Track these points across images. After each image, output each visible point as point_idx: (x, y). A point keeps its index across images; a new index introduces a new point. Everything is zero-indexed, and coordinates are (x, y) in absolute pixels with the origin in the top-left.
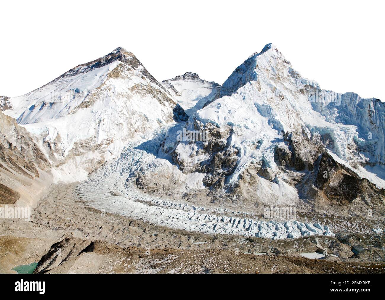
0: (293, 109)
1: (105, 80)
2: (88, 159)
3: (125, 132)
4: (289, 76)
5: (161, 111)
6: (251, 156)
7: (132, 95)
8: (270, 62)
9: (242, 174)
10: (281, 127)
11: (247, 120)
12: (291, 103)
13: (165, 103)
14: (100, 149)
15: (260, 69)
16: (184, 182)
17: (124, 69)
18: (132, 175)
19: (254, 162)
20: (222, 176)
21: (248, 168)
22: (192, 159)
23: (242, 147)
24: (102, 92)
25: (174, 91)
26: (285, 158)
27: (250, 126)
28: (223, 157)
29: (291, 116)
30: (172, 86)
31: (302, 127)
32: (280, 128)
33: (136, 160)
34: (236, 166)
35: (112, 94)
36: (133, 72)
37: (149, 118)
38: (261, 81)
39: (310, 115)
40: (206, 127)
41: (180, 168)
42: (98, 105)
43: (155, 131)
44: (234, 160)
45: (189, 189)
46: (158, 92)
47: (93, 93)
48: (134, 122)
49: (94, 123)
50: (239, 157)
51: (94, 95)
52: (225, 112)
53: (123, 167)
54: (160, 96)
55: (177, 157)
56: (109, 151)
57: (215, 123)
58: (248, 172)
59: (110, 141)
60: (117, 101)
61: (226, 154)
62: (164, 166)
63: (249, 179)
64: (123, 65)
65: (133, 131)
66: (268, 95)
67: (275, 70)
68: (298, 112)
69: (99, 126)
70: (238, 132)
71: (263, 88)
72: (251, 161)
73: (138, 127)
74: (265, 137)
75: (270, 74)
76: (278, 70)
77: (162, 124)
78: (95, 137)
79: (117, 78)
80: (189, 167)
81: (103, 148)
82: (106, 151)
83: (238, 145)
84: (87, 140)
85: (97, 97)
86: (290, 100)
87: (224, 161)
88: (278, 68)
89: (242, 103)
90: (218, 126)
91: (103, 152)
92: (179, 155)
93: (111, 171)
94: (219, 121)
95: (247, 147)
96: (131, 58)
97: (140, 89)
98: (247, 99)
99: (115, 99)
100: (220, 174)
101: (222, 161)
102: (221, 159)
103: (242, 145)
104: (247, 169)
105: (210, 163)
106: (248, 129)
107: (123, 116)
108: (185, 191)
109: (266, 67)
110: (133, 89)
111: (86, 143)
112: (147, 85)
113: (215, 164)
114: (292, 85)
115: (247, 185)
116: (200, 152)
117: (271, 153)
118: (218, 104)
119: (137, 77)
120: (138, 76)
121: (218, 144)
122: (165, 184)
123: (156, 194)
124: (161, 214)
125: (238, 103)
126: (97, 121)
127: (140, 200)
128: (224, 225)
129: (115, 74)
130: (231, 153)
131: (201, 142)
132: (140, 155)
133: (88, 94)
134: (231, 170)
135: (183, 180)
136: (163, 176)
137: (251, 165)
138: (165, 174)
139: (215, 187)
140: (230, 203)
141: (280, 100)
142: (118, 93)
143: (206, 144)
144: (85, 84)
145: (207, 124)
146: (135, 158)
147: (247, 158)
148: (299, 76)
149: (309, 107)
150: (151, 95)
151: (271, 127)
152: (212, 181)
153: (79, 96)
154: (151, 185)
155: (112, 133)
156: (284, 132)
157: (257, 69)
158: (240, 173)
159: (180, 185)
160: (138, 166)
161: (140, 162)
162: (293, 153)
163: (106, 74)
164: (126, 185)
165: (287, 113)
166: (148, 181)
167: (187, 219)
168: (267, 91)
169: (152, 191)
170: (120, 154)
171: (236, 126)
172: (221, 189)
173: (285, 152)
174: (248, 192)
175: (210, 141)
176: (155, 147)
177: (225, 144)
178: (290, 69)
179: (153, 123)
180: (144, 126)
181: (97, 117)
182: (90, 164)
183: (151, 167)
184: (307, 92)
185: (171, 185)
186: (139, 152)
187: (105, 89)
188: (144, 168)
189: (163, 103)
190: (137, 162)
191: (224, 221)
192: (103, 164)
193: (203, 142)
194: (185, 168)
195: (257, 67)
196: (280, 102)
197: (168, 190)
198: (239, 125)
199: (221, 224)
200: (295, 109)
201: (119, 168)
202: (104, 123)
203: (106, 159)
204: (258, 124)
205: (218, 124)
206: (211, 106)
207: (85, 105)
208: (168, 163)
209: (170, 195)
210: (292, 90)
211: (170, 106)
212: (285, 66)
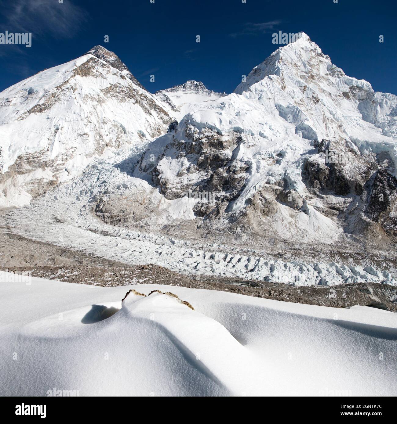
0: (332, 117)
1: (69, 78)
2: (34, 178)
3: (91, 144)
4: (327, 74)
5: (144, 121)
6: (268, 173)
7: (106, 98)
8: (300, 55)
9: (252, 198)
10: (313, 135)
11: (263, 125)
12: (330, 110)
13: (153, 112)
14: (53, 166)
15: (286, 63)
16: (165, 210)
17: (97, 65)
18: (94, 199)
19: (271, 182)
20: (223, 201)
21: (261, 189)
22: (180, 179)
23: (253, 161)
24: (64, 92)
25: (170, 104)
26: (318, 176)
27: (267, 133)
28: (225, 175)
29: (330, 126)
30: (167, 98)
31: (347, 142)
32: (313, 137)
33: (102, 179)
34: (244, 186)
35: (77, 96)
36: (109, 69)
37: (127, 130)
38: (286, 77)
39: (358, 127)
40: (202, 133)
41: (162, 191)
42: (56, 109)
43: (135, 147)
44: (241, 179)
45: (171, 220)
46: (143, 98)
47: (51, 93)
48: (106, 134)
49: (48, 132)
50: (248, 175)
51: (53, 96)
52: (231, 114)
53: (81, 189)
54: (145, 103)
55: (158, 175)
56: (66, 170)
57: (215, 128)
58: (262, 196)
59: (67, 157)
60: (82, 104)
61: (230, 171)
62: (139, 187)
63: (262, 206)
64: (96, 60)
65: (103, 145)
66: (296, 96)
67: (307, 65)
68: (340, 123)
69: (55, 136)
70: (250, 141)
71: (289, 87)
72: (266, 181)
73: (110, 140)
74: (289, 148)
75: (299, 71)
76: (312, 66)
77: (145, 138)
78: (48, 151)
79: (86, 76)
80: (174, 190)
81: (58, 165)
82: (61, 169)
83: (248, 158)
84: (36, 154)
85: (56, 99)
86: (328, 106)
87: (226, 181)
88: (312, 63)
89: (257, 104)
90: (219, 133)
91: (57, 171)
92: (162, 173)
93: (65, 195)
94: (222, 125)
95: (262, 161)
96: (113, 60)
97: (118, 91)
98: (265, 99)
99: (80, 102)
100: (219, 198)
101: (223, 180)
102: (222, 177)
103: (254, 158)
104: (260, 191)
105: (206, 184)
106: (264, 137)
107: (89, 124)
108: (166, 222)
109: (294, 61)
110: (107, 91)
111: (35, 158)
112: (128, 86)
113: (212, 184)
114: (331, 86)
115: (259, 214)
116: (192, 169)
117: (298, 170)
118: (221, 104)
119: (115, 76)
120: (115, 74)
121: (219, 157)
122: (137, 211)
123: (121, 225)
124: (117, 245)
125: (252, 103)
126: (53, 129)
127: (94, 229)
128: (213, 262)
129: (85, 71)
130: (238, 169)
131: (194, 155)
132: (109, 173)
133: (44, 95)
134: (236, 192)
135: (165, 208)
136: (136, 201)
137: (266, 185)
138: (139, 199)
139: (211, 216)
140: (231, 239)
141: (313, 103)
142: (86, 95)
143: (202, 157)
144: (42, 82)
145: (203, 130)
146: (101, 177)
147: (261, 176)
148: (341, 75)
149: (356, 117)
150: (133, 100)
151: (300, 136)
152: (207, 208)
153: (32, 98)
154: (116, 212)
155: (72, 145)
156: (318, 142)
157: (281, 63)
158: (249, 196)
159: (159, 214)
160: (103, 188)
161: (106, 182)
162: (332, 169)
163: (71, 70)
164: (81, 211)
165: (324, 121)
166: (112, 207)
167: (155, 253)
168: (294, 91)
169: (117, 221)
170: (82, 173)
171: (246, 132)
172: (219, 219)
173: (320, 167)
174: (260, 223)
175: (207, 153)
176: (130, 164)
177: (230, 157)
178: (329, 65)
179: (132, 136)
180: (120, 140)
181: (53, 124)
182: (36, 185)
183: (120, 189)
184: (353, 96)
185: (145, 213)
186: (108, 170)
187: (68, 88)
188: (109, 190)
189: (148, 111)
190: (103, 183)
191: (215, 258)
192: (55, 185)
193: (197, 155)
194: (169, 191)
195: (280, 61)
196: (313, 106)
197: (140, 220)
198: (250, 131)
199: (208, 261)
200: (336, 117)
201: (77, 190)
202: (63, 132)
203: (60, 180)
204: (280, 132)
205: (220, 130)
206: (212, 107)
207: (39, 109)
208: (145, 184)
209: (142, 227)
210: (332, 93)
211: (159, 117)
212: (321, 61)
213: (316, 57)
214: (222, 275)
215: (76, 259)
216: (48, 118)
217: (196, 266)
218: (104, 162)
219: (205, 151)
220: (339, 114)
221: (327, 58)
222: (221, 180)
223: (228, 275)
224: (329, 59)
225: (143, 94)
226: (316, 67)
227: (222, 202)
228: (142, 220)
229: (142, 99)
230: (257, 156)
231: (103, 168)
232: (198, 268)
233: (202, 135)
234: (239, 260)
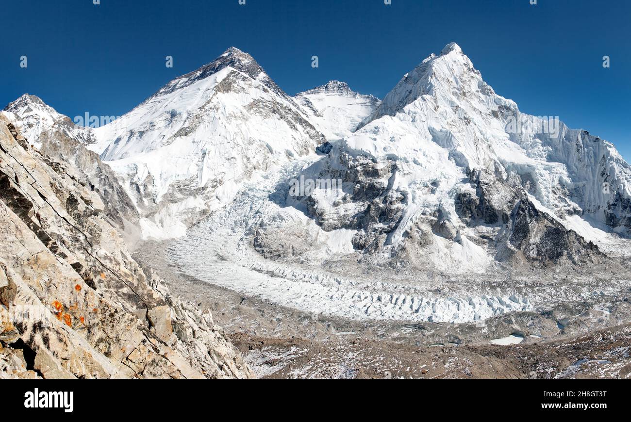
0: (482, 138)
1: (211, 97)
2: (187, 208)
3: (240, 169)
4: (477, 91)
5: (291, 138)
6: (424, 204)
7: (249, 115)
8: (452, 70)
9: (409, 231)
10: (465, 163)
11: (417, 151)
12: (481, 129)
13: (298, 126)
14: (203, 194)
15: (438, 78)
16: (324, 243)
17: (238, 79)
18: (250, 232)
19: (427, 213)
20: (381, 232)
21: (417, 221)
22: (336, 209)
23: (409, 191)
24: (207, 112)
25: (312, 109)
26: (470, 206)
27: (422, 160)
28: (382, 205)
29: (480, 147)
30: (308, 102)
31: (495, 163)
32: (465, 164)
33: (255, 209)
34: (401, 218)
35: (221, 116)
36: (250, 82)
37: (274, 150)
38: (438, 95)
39: (506, 147)
40: (357, 160)
41: (319, 222)
42: (201, 133)
43: (283, 168)
44: (398, 210)
45: (331, 254)
46: (287, 111)
47: (195, 115)
48: (253, 155)
49: (196, 157)
50: (405, 206)
51: (197, 118)
52: (385, 140)
53: (235, 220)
54: (289, 117)
55: (313, 205)
56: (217, 197)
57: (370, 155)
58: (418, 228)
59: (217, 183)
60: (227, 125)
61: (387, 201)
62: (295, 219)
63: (419, 238)
64: (236, 73)
65: (251, 168)
66: (448, 117)
67: (459, 82)
68: (489, 143)
69: (203, 161)
70: (405, 169)
71: (442, 106)
72: (421, 212)
73: (258, 162)
74: (443, 176)
75: (451, 86)
76: (464, 82)
77: (292, 158)
78: (198, 177)
79: (228, 92)
80: (331, 221)
81: (208, 192)
82: (212, 197)
83: (403, 188)
84: (187, 181)
85: (201, 120)
86: (479, 125)
87: (383, 212)
88: (464, 78)
89: (411, 127)
90: (374, 161)
91: (208, 198)
92: (318, 203)
93: (220, 225)
94: (377, 152)
95: (417, 191)
96: (248, 63)
97: (262, 106)
98: (418, 121)
99: (225, 123)
100: (377, 230)
101: (380, 211)
102: (379, 208)
103: (410, 188)
104: (417, 223)
105: (363, 215)
106: (418, 164)
107: (236, 146)
108: (326, 257)
109: (447, 76)
110: (250, 107)
111: (186, 185)
112: (271, 100)
113: (370, 216)
114: (481, 104)
115: (416, 247)
116: (348, 199)
117: (452, 200)
118: (376, 128)
119: (257, 89)
120: (257, 87)
121: (375, 186)
122: (296, 246)
123: (281, 261)
124: (288, 289)
125: (405, 126)
126: (201, 154)
127: (258, 268)
128: (382, 305)
129: (226, 86)
130: (394, 199)
131: (350, 184)
132: (261, 201)
133: (188, 118)
134: (393, 224)
135: (323, 240)
136: (293, 234)
137: (422, 216)
138: (296, 231)
139: (370, 250)
140: (392, 274)
141: (464, 124)
142: (230, 114)
143: (358, 186)
144: (184, 103)
145: (358, 157)
146: (253, 206)
147: (417, 207)
148: (491, 93)
149: (504, 137)
150: (277, 116)
151: (453, 163)
152: (366, 241)
153: (176, 121)
154: (275, 246)
155: (220, 171)
156: (469, 170)
157: (434, 78)
158: (407, 228)
159: (318, 248)
160: (258, 219)
161: (260, 212)
162: (482, 199)
163: (212, 87)
164: (239, 245)
165: (475, 143)
166: (271, 241)
167: (327, 298)
168: (447, 111)
169: (276, 256)
170: (232, 200)
171: (401, 159)
172: (378, 253)
173: (471, 197)
174: (418, 256)
175: (362, 182)
176: (283, 191)
177: (386, 186)
178: (479, 82)
179: (279, 156)
180: (267, 161)
181: (200, 149)
182: (190, 215)
183: (276, 221)
184: (501, 115)
185: (304, 247)
186: (259, 198)
187: (211, 108)
188: (265, 222)
189: (294, 126)
190: (256, 213)
191: (382, 300)
192: (208, 215)
193: (352, 183)
194: (326, 222)
195: (433, 76)
196: (464, 128)
197: (300, 254)
198: (405, 159)
199: (377, 304)
200: (486, 137)
201: (231, 221)
202: (210, 156)
203: (212, 208)
204: (434, 158)
205: (375, 157)
206: (365, 131)
207: (184, 132)
208: (301, 215)
209: (302, 262)
210: (482, 112)
211: (305, 131)
212: (473, 77)
213: (468, 73)
214: (391, 318)
215: (257, 307)
216: (194, 142)
217: (367, 311)
218: (255, 188)
219: (360, 180)
220: (489, 133)
221: (478, 74)
222: (378, 211)
223: (397, 318)
224: (480, 74)
225: (287, 107)
226: (468, 83)
227: (380, 234)
228: (302, 255)
229: (287, 113)
230: (413, 186)
231: (254, 196)
232: (369, 312)
233: (357, 163)
234: (404, 301)
